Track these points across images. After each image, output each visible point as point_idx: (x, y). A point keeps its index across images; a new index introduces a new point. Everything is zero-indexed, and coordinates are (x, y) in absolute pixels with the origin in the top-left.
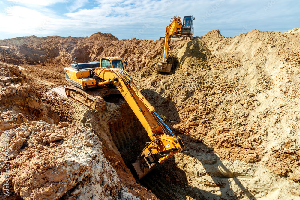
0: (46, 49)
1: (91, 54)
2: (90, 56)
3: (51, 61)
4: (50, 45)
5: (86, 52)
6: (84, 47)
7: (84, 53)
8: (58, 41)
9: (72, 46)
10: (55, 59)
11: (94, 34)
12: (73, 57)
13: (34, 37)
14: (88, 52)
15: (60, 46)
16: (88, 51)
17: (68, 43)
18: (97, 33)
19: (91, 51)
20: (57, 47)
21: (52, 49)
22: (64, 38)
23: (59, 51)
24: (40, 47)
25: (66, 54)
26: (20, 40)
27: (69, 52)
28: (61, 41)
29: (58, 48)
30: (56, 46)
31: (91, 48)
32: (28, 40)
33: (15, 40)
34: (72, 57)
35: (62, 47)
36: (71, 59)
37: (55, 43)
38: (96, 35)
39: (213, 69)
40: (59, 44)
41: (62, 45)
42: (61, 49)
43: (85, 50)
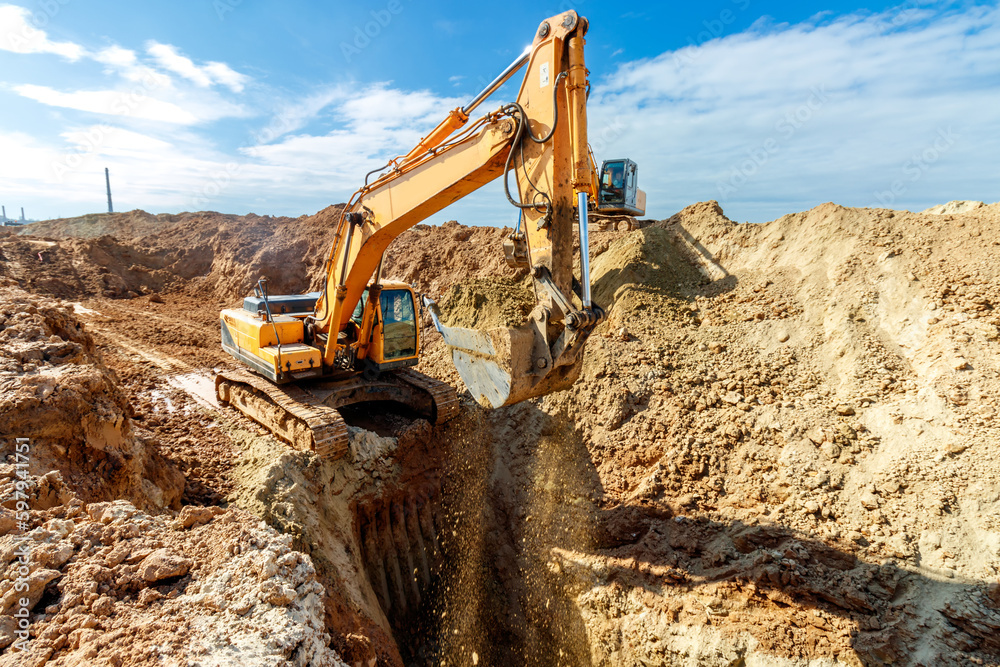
0: (170, 251)
1: (314, 267)
2: (309, 273)
3: (183, 287)
4: (186, 240)
5: (297, 260)
6: (292, 247)
7: (289, 265)
8: (214, 227)
9: (256, 244)
10: (195, 281)
11: (326, 209)
12: (255, 278)
13: (140, 213)
14: (304, 262)
15: (217, 242)
16: (304, 259)
17: (245, 233)
18: (337, 206)
19: (313, 258)
20: (206, 246)
21: (190, 250)
22: (231, 218)
23: (212, 258)
24: (155, 244)
25: (233, 266)
26: (95, 222)
27: (242, 262)
28: (222, 229)
29: (211, 247)
30: (205, 241)
31: (313, 251)
32: (121, 224)
33: (80, 221)
34: (253, 276)
35: (223, 247)
36: (247, 283)
37: (202, 233)
38: (334, 210)
39: (706, 322)
40: (216, 236)
41: (225, 239)
42: (219, 251)
43: (295, 257)
